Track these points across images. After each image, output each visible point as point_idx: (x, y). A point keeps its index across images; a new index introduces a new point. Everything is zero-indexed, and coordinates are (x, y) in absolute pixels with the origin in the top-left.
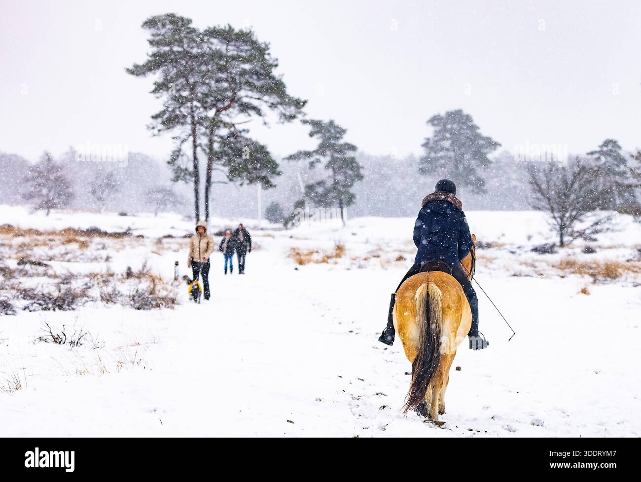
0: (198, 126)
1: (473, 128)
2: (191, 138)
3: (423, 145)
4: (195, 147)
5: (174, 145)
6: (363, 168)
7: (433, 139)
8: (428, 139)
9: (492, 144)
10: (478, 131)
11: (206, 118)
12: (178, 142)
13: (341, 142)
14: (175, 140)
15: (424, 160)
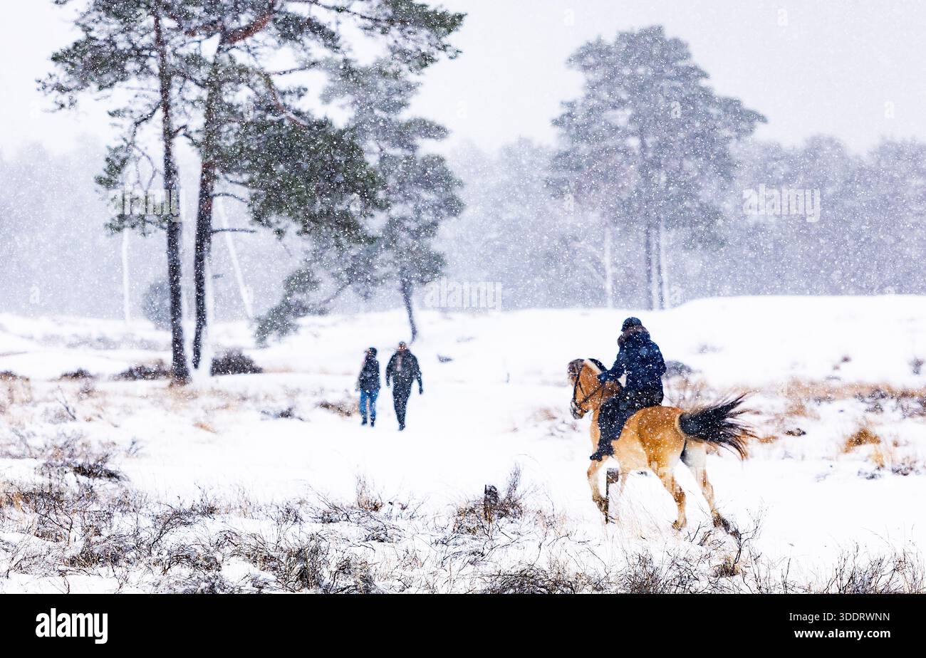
0: (176, 81)
1: (692, 74)
2: (160, 114)
3: (556, 123)
4: (169, 135)
5: (118, 132)
6: (460, 184)
7: (583, 105)
8: (571, 105)
9: (743, 118)
10: (703, 83)
11: (196, 60)
12: (127, 123)
13: (404, 116)
14: (117, 120)
15: (564, 160)
